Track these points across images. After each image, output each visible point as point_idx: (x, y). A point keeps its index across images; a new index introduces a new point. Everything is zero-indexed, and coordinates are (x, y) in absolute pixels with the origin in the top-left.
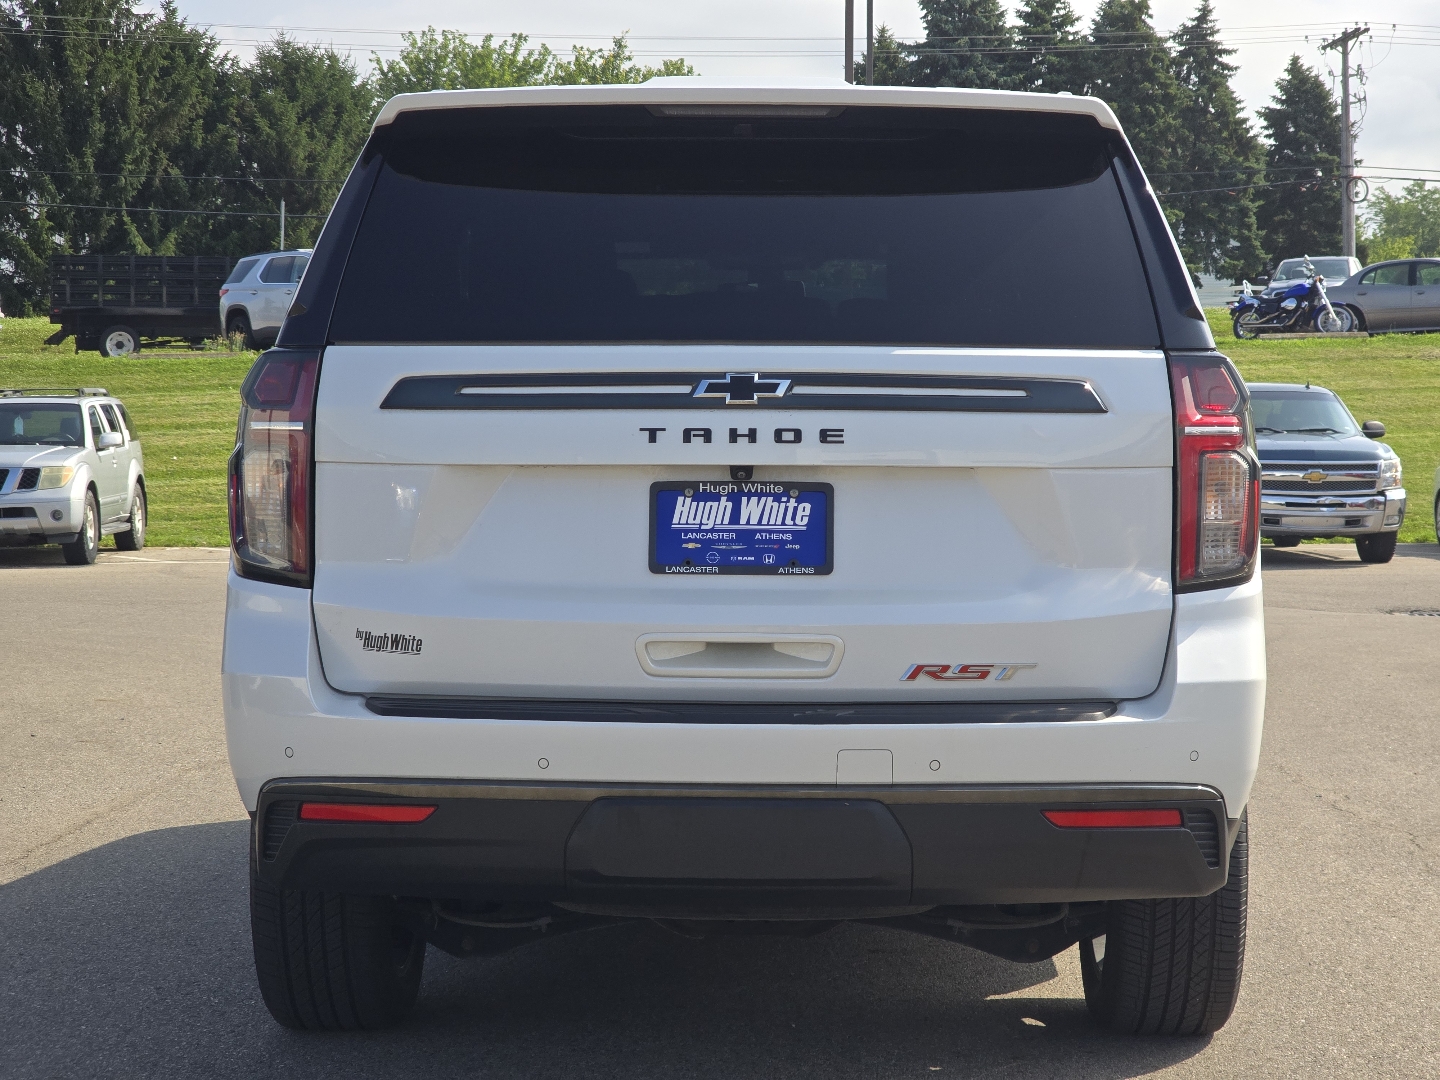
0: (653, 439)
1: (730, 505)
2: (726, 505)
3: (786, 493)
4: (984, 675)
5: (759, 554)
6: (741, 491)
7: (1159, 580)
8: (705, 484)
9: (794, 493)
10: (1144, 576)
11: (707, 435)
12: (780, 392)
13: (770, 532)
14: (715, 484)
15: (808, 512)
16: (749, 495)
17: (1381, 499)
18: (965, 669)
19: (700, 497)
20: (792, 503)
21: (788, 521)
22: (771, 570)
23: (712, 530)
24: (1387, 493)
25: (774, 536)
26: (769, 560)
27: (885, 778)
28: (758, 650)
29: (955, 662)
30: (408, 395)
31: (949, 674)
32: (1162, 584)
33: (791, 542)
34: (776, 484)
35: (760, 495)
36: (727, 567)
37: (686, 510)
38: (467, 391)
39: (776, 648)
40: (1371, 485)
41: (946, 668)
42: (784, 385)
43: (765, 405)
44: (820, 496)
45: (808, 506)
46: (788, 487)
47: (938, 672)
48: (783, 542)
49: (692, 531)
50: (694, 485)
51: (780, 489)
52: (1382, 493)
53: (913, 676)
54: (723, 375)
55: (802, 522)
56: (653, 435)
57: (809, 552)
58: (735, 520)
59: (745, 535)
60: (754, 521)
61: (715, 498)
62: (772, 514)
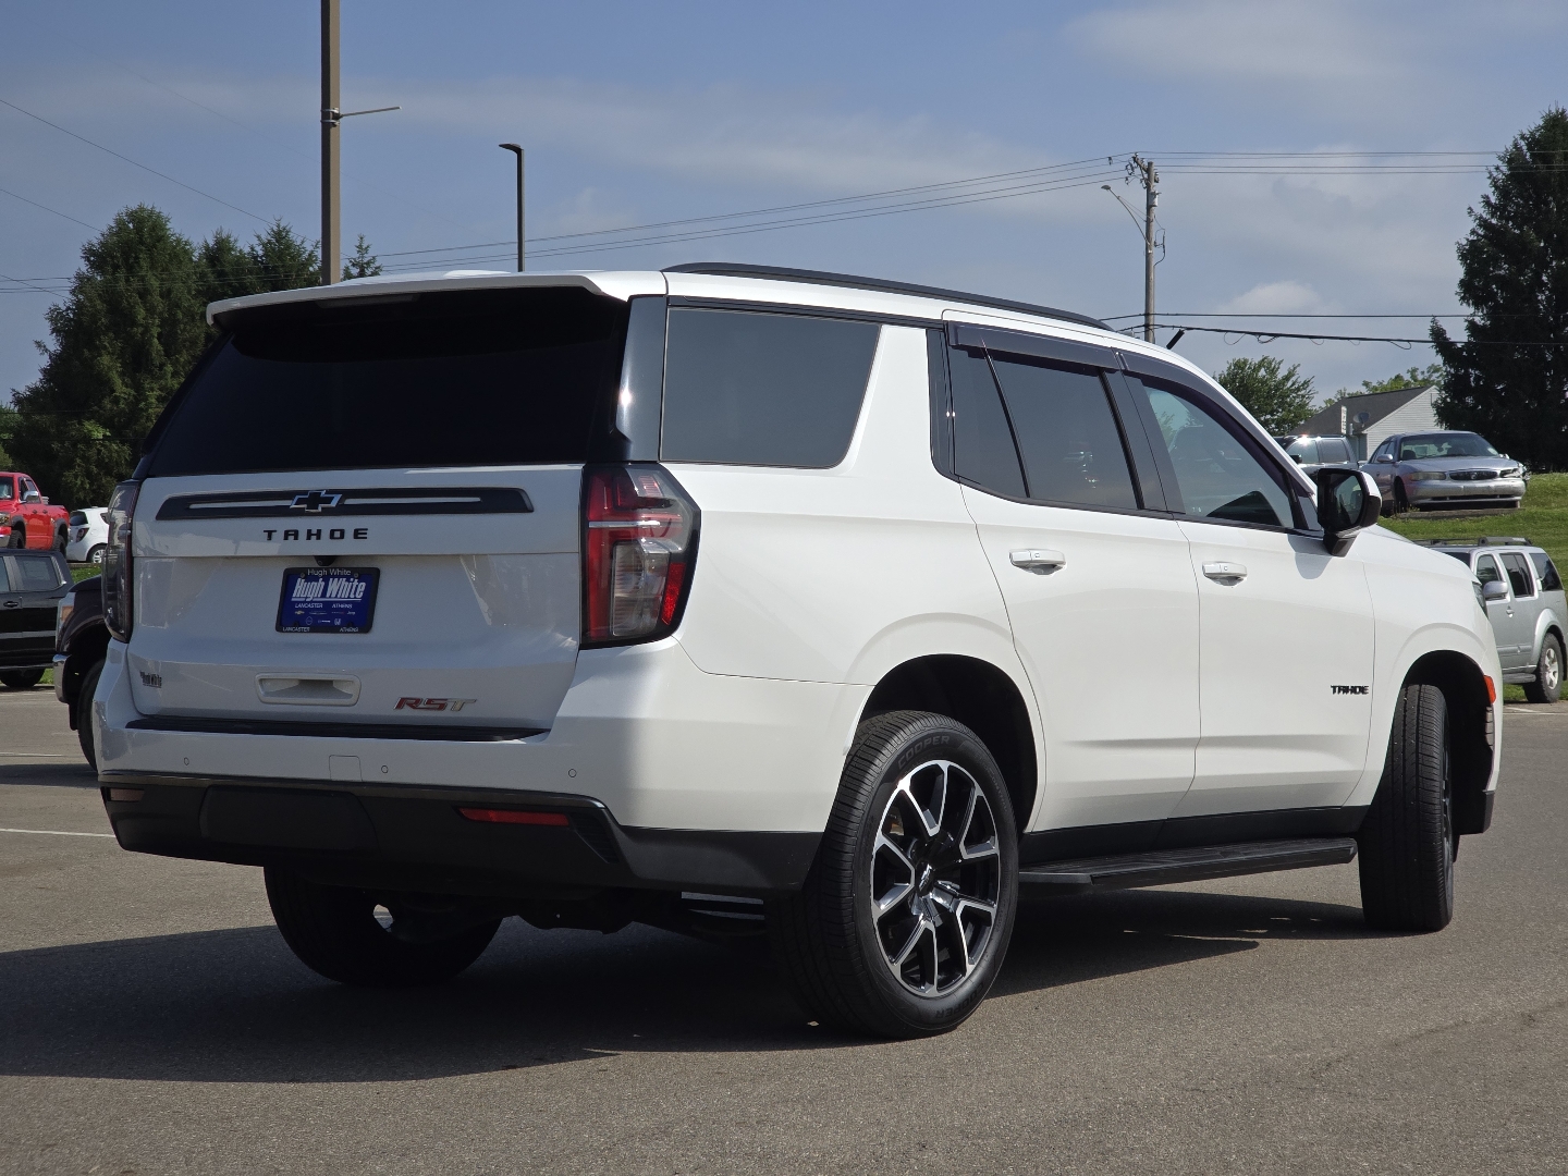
0: (270, 538)
1: (323, 584)
2: (321, 583)
3: (352, 576)
4: (442, 707)
5: (333, 618)
6: (328, 574)
7: (570, 639)
8: (311, 569)
9: (357, 575)
10: (560, 636)
11: (296, 534)
12: (333, 504)
13: (341, 603)
14: (316, 569)
15: (363, 589)
16: (334, 577)
18: (430, 701)
19: (310, 578)
20: (355, 583)
21: (352, 596)
22: (333, 629)
23: (311, 602)
25: (342, 606)
26: (337, 623)
27: (356, 778)
28: (323, 686)
29: (425, 696)
30: (176, 510)
31: (421, 706)
32: (572, 642)
33: (350, 610)
34: (348, 568)
35: (339, 577)
36: (317, 628)
37: (300, 587)
38: (193, 506)
39: (335, 685)
41: (418, 701)
42: (337, 498)
43: (327, 512)
44: (370, 576)
45: (364, 584)
46: (354, 570)
47: (414, 703)
48: (346, 610)
49: (299, 602)
50: (304, 570)
51: (347, 573)
53: (400, 706)
54: (305, 492)
55: (359, 596)
56: (270, 534)
57: (360, 617)
58: (324, 595)
59: (328, 605)
60: (333, 595)
61: (316, 579)
62: (344, 590)
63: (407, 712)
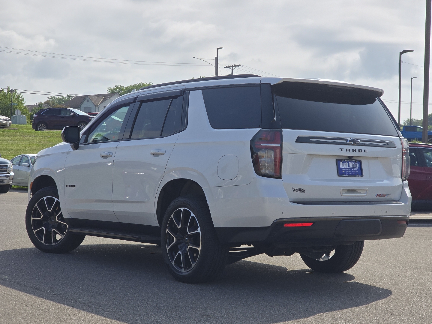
0: (342, 151)
1: (348, 164)
3: (355, 162)
5: (353, 173)
6: (349, 161)
8: (344, 159)
11: (349, 150)
12: (359, 143)
14: (346, 159)
15: (358, 165)
17: (9, 175)
20: (356, 164)
21: (356, 167)
22: (355, 176)
23: (346, 168)
24: (10, 173)
25: (355, 170)
26: (354, 174)
28: (354, 191)
29: (382, 193)
30: (300, 140)
31: (381, 196)
33: (357, 171)
34: (354, 160)
35: (352, 162)
36: (350, 175)
37: (342, 164)
38: (311, 140)
39: (357, 191)
40: (6, 171)
41: (381, 194)
42: (359, 141)
43: (357, 145)
44: (359, 162)
46: (357, 160)
49: (343, 168)
50: (342, 159)
52: (9, 173)
55: (358, 167)
56: (342, 150)
57: (360, 173)
58: (349, 167)
59: (351, 169)
60: (352, 167)
61: (345, 162)
62: (354, 166)
63: (378, 197)
